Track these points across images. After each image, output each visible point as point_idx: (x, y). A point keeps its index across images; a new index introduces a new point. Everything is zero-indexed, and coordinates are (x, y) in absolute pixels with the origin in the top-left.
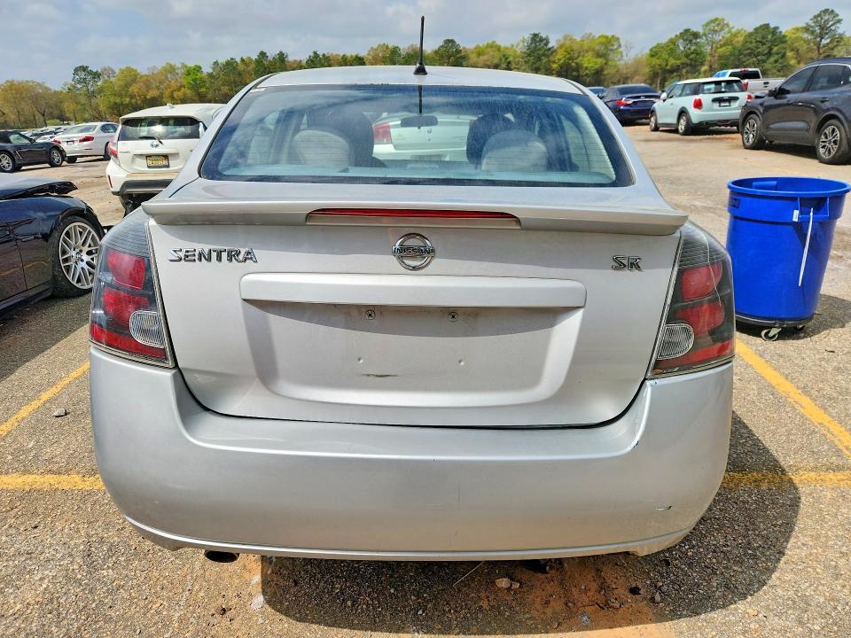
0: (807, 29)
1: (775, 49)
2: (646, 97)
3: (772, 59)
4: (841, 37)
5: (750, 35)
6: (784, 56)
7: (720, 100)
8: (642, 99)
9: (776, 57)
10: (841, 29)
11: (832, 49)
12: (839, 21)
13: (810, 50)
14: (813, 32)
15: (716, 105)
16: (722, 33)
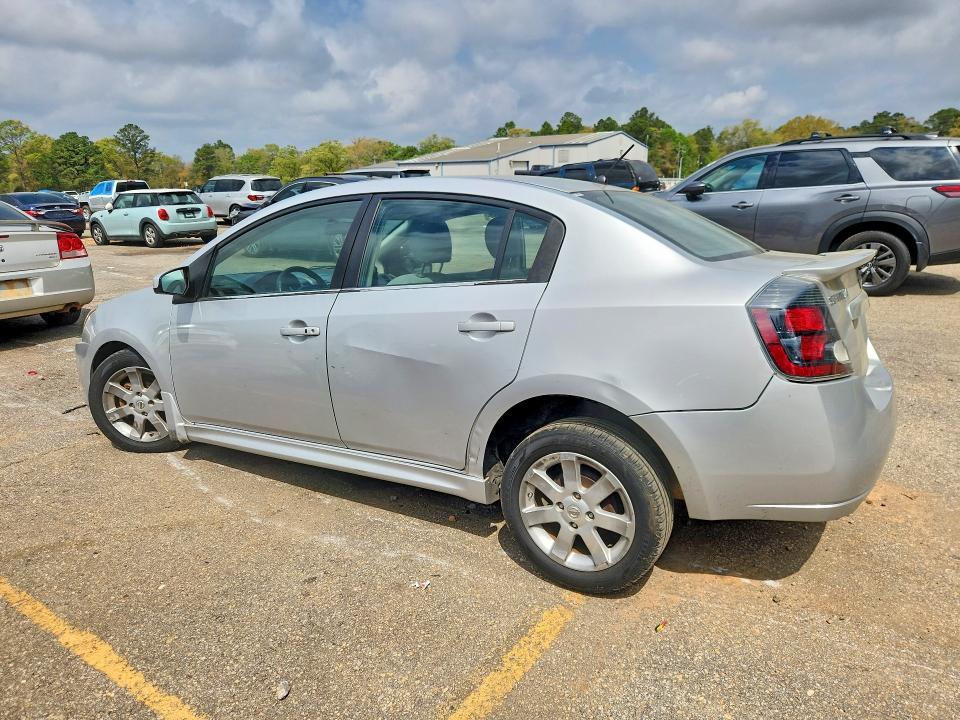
0: (117, 141)
1: (91, 160)
2: (61, 207)
3: (91, 171)
4: (153, 152)
5: (58, 142)
6: (103, 167)
7: (184, 212)
8: (57, 209)
9: (95, 168)
10: (151, 145)
11: (149, 163)
12: (146, 137)
13: (127, 163)
14: (124, 146)
15: (182, 216)
16: (23, 138)
